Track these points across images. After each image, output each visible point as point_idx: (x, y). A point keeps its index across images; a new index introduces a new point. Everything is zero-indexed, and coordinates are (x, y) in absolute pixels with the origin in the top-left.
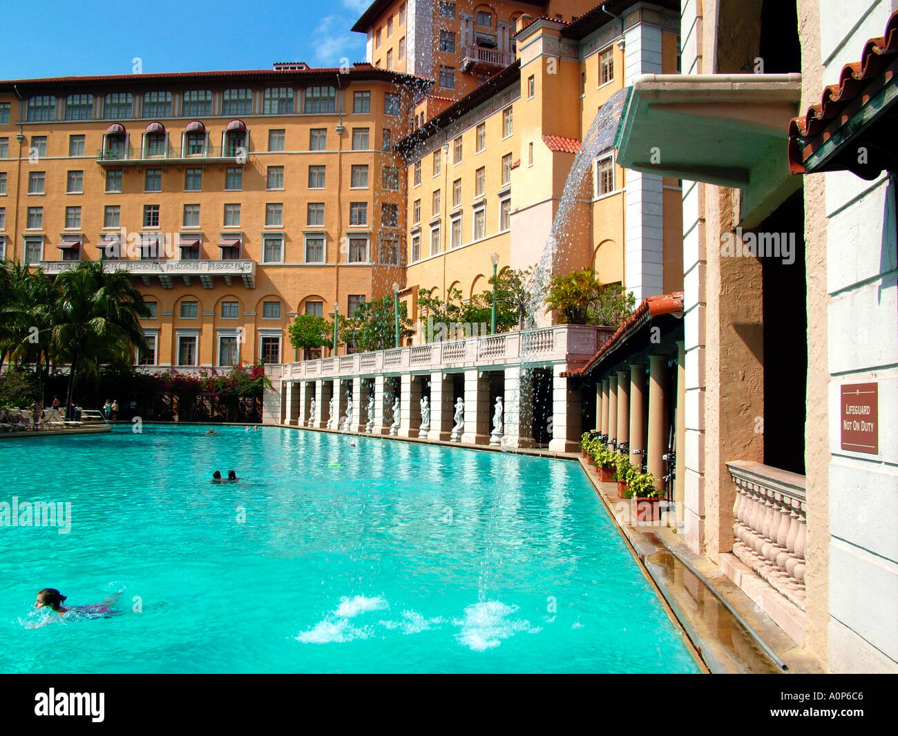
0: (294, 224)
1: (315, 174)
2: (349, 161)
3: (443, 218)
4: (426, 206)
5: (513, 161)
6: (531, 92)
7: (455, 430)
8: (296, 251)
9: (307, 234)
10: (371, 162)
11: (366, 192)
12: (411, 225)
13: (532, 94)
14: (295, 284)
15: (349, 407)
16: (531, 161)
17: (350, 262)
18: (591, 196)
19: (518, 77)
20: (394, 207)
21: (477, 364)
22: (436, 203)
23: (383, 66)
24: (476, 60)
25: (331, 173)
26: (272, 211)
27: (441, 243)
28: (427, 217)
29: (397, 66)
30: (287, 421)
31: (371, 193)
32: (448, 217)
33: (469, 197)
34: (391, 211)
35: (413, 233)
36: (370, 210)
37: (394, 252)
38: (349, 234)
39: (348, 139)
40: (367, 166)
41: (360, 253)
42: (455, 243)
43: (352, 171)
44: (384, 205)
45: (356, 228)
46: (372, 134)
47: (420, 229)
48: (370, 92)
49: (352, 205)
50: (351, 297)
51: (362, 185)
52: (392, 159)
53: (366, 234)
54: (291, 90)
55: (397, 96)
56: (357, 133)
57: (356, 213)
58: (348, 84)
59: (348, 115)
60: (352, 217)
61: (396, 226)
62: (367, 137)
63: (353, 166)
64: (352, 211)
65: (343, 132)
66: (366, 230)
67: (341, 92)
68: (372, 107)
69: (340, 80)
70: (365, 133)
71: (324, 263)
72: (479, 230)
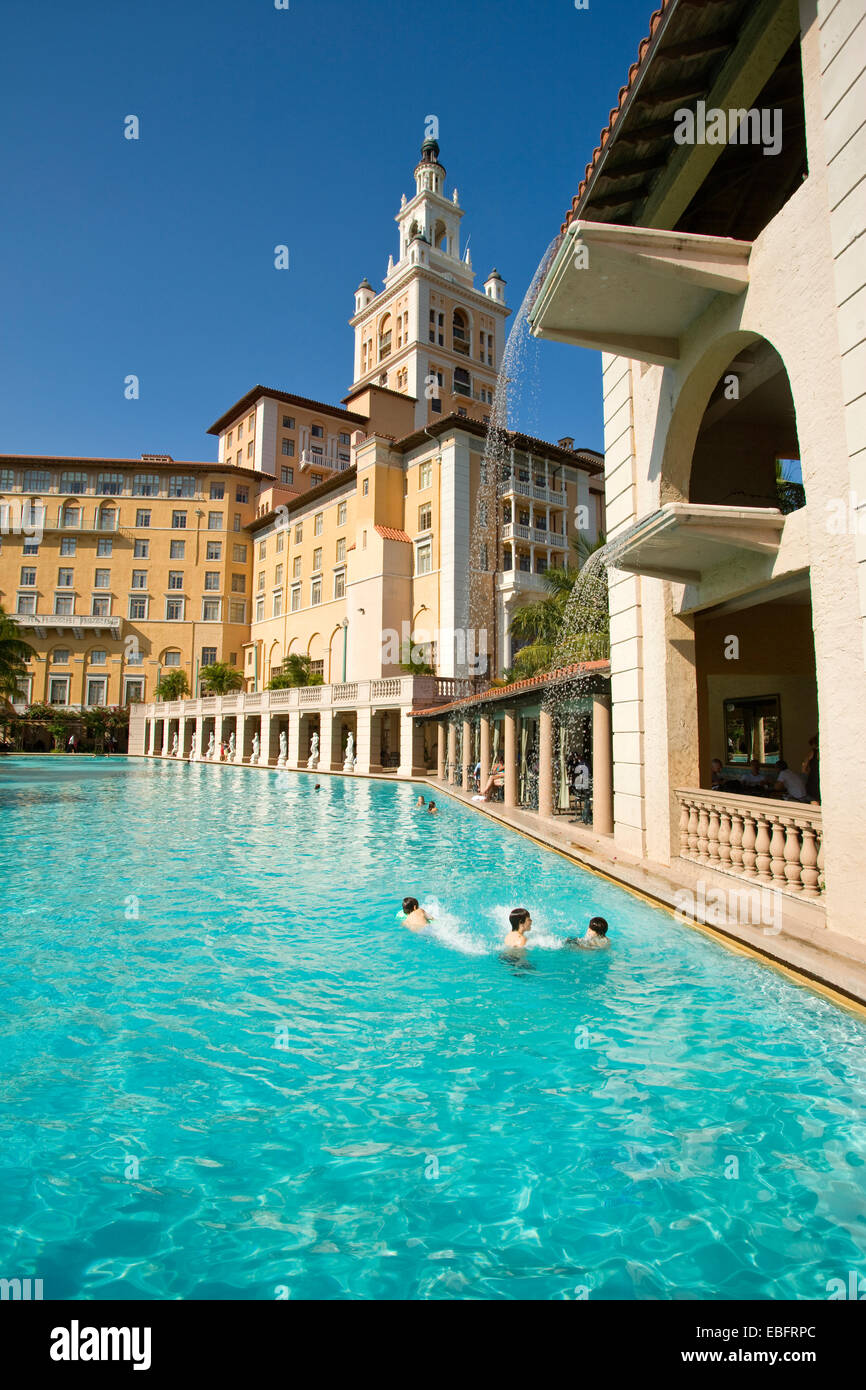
0: (158, 588)
1: (176, 547)
2: (204, 539)
3: (285, 587)
4: (270, 577)
5: (348, 544)
6: (366, 490)
7: (311, 759)
8: (158, 609)
9: (168, 596)
10: (224, 539)
11: (219, 565)
12: (256, 592)
13: (367, 492)
14: (157, 637)
15: (211, 740)
16: (365, 545)
17: (205, 620)
18: (412, 575)
19: (355, 477)
20: (243, 577)
21: (332, 706)
22: (278, 574)
23: (233, 463)
24: (311, 463)
25: (190, 547)
26: (139, 577)
27: (282, 607)
28: (270, 586)
29: (245, 464)
30: (151, 753)
31: (224, 565)
32: (289, 586)
33: (307, 570)
34: (240, 582)
35: (258, 598)
36: (222, 578)
37: (242, 614)
38: (204, 597)
39: (205, 520)
40: (221, 542)
41: (213, 613)
42: (295, 607)
43: (208, 546)
44: (234, 575)
45: (209, 593)
46: (225, 517)
47: (264, 595)
48: (224, 483)
49: (207, 573)
50: (205, 649)
51: (216, 558)
52: (241, 539)
53: (219, 598)
54: (157, 477)
55: (248, 488)
56: (212, 515)
57: (210, 579)
58: (206, 476)
59: (205, 501)
60: (207, 584)
61: (243, 591)
62: (221, 518)
63: (209, 542)
64: (207, 579)
65: (201, 514)
66: (218, 595)
67: (200, 482)
68: (226, 496)
69: (200, 472)
70: (220, 516)
71: (182, 621)
72: (316, 597)
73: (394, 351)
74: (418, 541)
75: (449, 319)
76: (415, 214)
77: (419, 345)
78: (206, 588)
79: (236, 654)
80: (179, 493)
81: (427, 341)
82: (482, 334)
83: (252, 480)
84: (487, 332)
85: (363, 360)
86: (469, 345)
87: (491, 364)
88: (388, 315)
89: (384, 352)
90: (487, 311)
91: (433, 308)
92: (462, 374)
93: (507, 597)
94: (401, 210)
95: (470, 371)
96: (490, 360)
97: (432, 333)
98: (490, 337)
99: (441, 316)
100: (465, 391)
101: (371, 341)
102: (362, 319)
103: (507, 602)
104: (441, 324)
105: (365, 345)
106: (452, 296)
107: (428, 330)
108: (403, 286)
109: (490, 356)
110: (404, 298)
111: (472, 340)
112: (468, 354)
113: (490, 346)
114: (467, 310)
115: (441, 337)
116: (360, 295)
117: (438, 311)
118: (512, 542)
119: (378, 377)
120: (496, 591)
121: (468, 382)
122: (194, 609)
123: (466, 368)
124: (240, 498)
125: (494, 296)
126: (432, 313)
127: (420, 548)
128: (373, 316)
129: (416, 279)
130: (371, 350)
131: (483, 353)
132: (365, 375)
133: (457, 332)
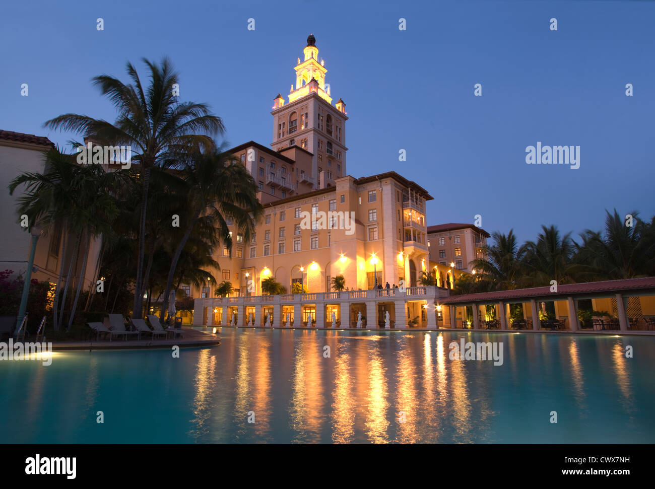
3: (272, 241)
6: (343, 200)
18: (365, 241)
22: (267, 235)
24: (272, 181)
32: (277, 241)
35: (251, 246)
37: (241, 253)
73: (298, 130)
75: (325, 119)
77: (314, 130)
79: (238, 274)
81: (317, 128)
82: (337, 127)
84: (339, 126)
85: (279, 132)
86: (332, 132)
87: (340, 141)
88: (295, 112)
89: (292, 129)
90: (338, 117)
91: (319, 113)
92: (330, 144)
94: (298, 66)
95: (333, 144)
96: (340, 139)
97: (319, 124)
98: (340, 129)
99: (322, 117)
100: (331, 152)
101: (284, 123)
102: (278, 112)
104: (322, 121)
105: (280, 125)
107: (317, 123)
108: (305, 101)
109: (340, 137)
110: (305, 106)
111: (333, 130)
112: (331, 135)
113: (340, 132)
114: (332, 116)
115: (322, 126)
116: (277, 101)
117: (321, 115)
119: (289, 141)
121: (332, 149)
123: (331, 142)
125: (341, 111)
126: (319, 115)
127: (369, 229)
128: (286, 112)
129: (312, 99)
130: (284, 127)
131: (337, 136)
132: (280, 139)
133: (328, 126)
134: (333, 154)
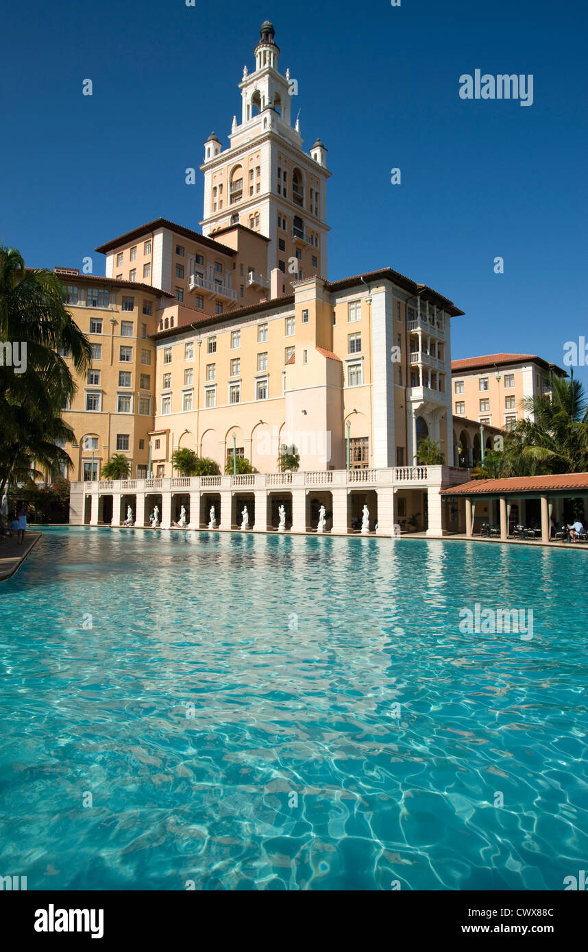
2: (118, 343)
3: (196, 387)
4: (177, 378)
6: (306, 318)
9: (88, 391)
10: (134, 345)
11: (131, 366)
12: (161, 390)
13: (307, 320)
14: (78, 424)
16: (305, 361)
17: (119, 411)
18: (342, 386)
20: (148, 377)
22: (188, 377)
25: (106, 350)
27: (194, 404)
28: (177, 386)
31: (134, 366)
32: (201, 387)
33: (222, 375)
34: (146, 380)
35: (162, 395)
36: (133, 377)
37: (147, 407)
38: (118, 393)
39: (118, 327)
40: (131, 347)
41: (126, 406)
42: (208, 405)
43: (121, 350)
44: (141, 375)
45: (123, 389)
46: (135, 326)
47: (171, 393)
48: (134, 298)
49: (121, 372)
50: (119, 436)
51: (127, 360)
52: (147, 345)
53: (130, 393)
54: (76, 288)
55: (151, 303)
56: (124, 324)
57: (123, 378)
58: (119, 291)
59: (117, 312)
60: (120, 381)
61: (149, 389)
62: (132, 327)
63: (121, 346)
64: (120, 377)
65: (115, 323)
66: (130, 391)
67: (113, 296)
68: (136, 309)
69: (113, 287)
70: (130, 325)
71: (100, 411)
72: (236, 397)
73: (246, 198)
74: (348, 361)
75: (290, 176)
76: (255, 84)
77: (272, 196)
78: (120, 385)
79: (143, 440)
80: (94, 304)
81: (276, 193)
82: (311, 190)
83: (154, 297)
84: (316, 190)
85: (213, 200)
86: (302, 199)
87: (316, 214)
88: (239, 166)
89: (235, 196)
90: (314, 172)
91: (280, 166)
92: (298, 221)
93: (415, 406)
94: (244, 79)
95: (304, 220)
96: (316, 212)
97: (279, 186)
98: (317, 193)
99: (285, 173)
100: (300, 235)
101: (221, 185)
102: (213, 166)
103: (415, 410)
104: (285, 180)
105: (215, 188)
106: (293, 158)
107: (277, 184)
108: (256, 144)
109: (316, 209)
110: (256, 155)
111: (305, 195)
112: (302, 205)
113: (316, 201)
114: (302, 170)
115: (285, 190)
116: (210, 146)
117: (284, 169)
118: (420, 366)
119: (230, 217)
120: (407, 402)
121: (302, 229)
122: (109, 402)
123: (301, 217)
124: (145, 311)
125: (319, 160)
126: (279, 170)
127: (349, 366)
128: (224, 165)
129: (268, 141)
130: (221, 193)
131: (311, 206)
132: (215, 213)
133: (295, 188)
134: (305, 237)
